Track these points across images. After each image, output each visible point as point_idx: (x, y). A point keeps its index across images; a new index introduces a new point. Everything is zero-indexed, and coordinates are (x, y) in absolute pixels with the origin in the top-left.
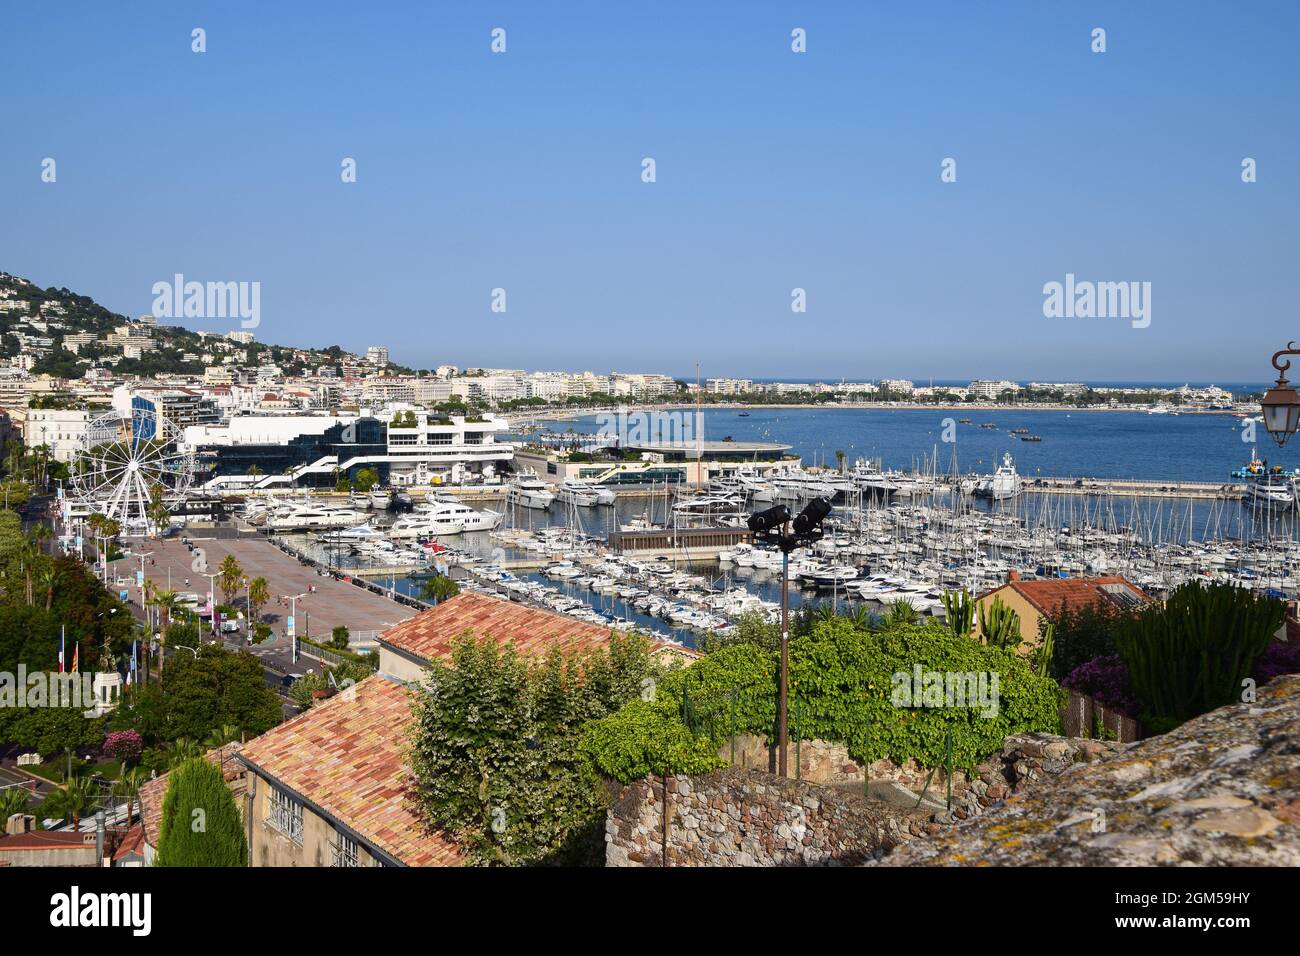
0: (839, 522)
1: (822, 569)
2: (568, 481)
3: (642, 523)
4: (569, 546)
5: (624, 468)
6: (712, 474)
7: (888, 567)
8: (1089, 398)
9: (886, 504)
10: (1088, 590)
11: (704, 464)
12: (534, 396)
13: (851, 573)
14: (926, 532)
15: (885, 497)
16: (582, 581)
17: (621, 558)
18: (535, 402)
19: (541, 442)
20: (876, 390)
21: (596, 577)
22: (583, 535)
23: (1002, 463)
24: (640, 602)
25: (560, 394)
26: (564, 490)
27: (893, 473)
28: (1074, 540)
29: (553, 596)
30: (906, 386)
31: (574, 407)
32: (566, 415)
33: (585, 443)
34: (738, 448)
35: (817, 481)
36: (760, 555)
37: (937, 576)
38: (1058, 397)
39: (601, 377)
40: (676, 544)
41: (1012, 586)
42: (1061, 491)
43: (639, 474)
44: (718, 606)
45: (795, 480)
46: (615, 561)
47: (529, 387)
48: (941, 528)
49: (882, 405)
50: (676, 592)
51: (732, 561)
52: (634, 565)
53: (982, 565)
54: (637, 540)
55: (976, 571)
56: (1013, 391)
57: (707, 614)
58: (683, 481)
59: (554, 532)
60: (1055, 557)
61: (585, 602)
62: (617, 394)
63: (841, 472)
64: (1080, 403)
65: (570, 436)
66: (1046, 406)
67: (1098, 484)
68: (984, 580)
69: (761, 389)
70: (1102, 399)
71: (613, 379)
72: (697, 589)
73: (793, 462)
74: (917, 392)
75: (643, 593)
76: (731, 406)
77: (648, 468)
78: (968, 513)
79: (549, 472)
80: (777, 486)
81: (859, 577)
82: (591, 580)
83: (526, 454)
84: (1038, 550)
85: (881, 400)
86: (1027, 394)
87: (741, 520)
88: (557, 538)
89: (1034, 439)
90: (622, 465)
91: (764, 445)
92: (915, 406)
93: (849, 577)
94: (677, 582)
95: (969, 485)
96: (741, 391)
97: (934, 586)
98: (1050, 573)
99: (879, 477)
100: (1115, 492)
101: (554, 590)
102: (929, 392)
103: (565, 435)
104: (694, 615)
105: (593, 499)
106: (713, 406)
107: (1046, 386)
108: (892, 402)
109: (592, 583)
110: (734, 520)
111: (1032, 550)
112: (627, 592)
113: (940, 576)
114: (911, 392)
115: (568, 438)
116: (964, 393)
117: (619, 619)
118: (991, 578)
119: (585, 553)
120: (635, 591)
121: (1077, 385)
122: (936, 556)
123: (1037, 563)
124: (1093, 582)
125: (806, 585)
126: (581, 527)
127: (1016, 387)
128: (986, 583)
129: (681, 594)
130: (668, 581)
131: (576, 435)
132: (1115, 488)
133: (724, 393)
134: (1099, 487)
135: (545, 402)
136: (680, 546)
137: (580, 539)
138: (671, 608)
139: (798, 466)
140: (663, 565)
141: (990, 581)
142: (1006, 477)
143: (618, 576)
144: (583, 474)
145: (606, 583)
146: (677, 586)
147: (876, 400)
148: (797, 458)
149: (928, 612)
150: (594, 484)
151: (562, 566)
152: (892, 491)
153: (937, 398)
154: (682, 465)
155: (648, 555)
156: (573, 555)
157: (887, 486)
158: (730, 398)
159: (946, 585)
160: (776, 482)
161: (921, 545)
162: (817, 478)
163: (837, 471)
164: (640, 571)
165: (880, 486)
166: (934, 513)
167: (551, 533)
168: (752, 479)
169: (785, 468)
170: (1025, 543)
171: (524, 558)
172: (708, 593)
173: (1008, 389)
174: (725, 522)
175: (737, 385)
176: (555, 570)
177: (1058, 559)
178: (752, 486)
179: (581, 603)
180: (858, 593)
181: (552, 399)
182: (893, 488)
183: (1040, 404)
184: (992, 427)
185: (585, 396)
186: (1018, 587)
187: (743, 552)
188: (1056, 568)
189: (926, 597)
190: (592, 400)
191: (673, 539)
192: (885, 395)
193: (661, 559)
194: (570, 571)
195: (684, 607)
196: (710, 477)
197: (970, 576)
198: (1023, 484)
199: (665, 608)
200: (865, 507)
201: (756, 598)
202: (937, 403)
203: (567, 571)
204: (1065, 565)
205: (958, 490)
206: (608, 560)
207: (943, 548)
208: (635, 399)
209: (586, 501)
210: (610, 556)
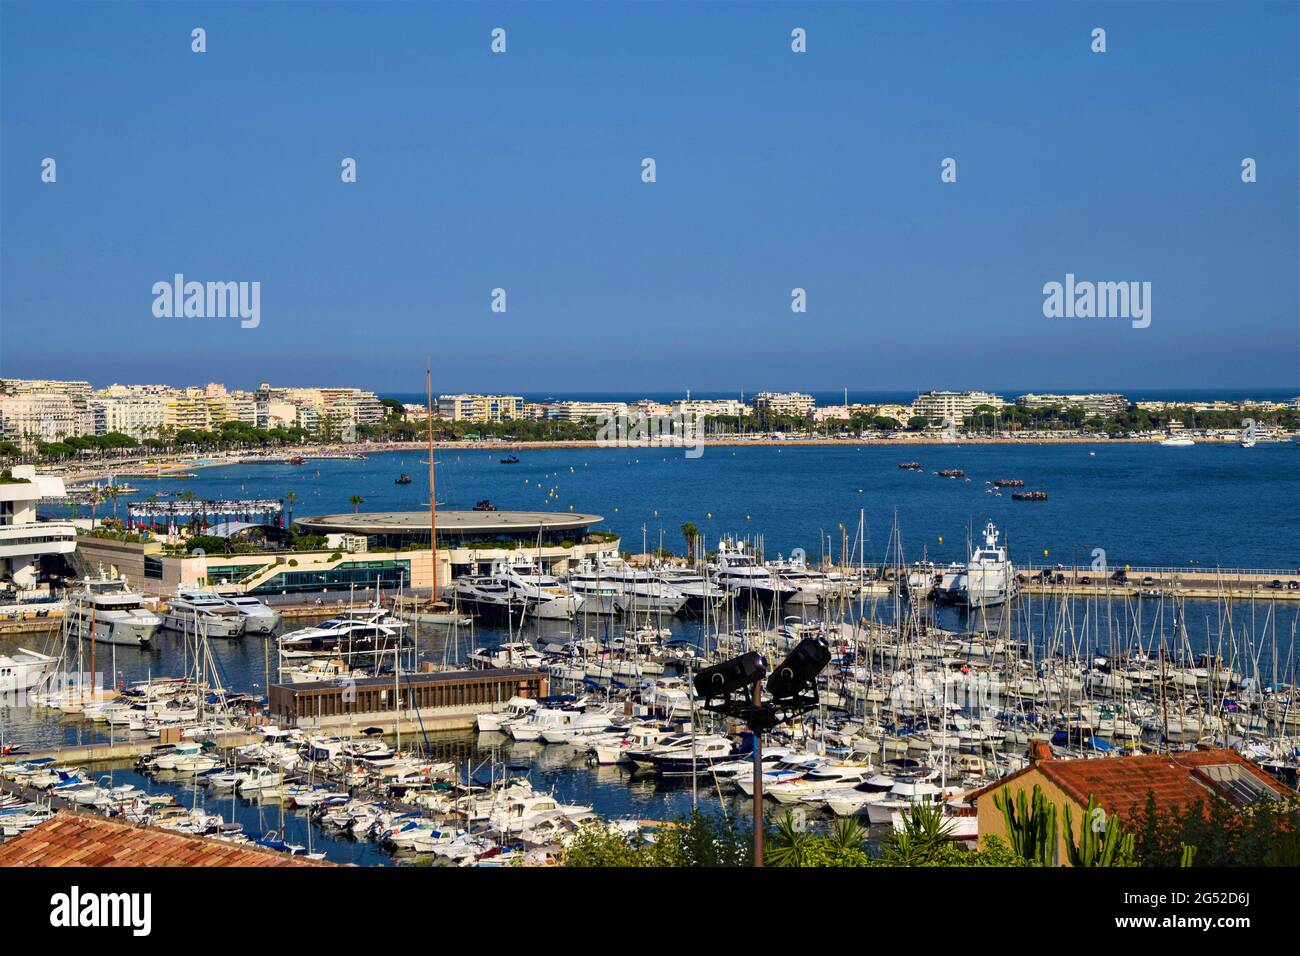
0: (692, 653)
1: (666, 742)
2: (186, 591)
3: (332, 665)
4: (193, 714)
5: (293, 563)
6: (459, 570)
7: (785, 735)
8: (1130, 419)
9: (777, 620)
10: (1175, 776)
11: (443, 554)
12: (110, 430)
13: (721, 747)
14: (852, 669)
15: (776, 608)
16: (219, 779)
17: (296, 733)
18: (110, 443)
19: (131, 518)
20: (748, 411)
21: (248, 771)
22: (219, 691)
23: (982, 543)
24: (332, 815)
25: (160, 427)
26: (177, 609)
27: (787, 563)
28: (1115, 680)
29: (164, 812)
30: (800, 403)
31: (190, 450)
32: (175, 467)
33: (217, 520)
34: (506, 522)
35: (651, 581)
36: (553, 720)
37: (876, 749)
38: (1074, 419)
39: (240, 393)
40: (399, 702)
41: (1042, 770)
42: (1088, 590)
43: (321, 573)
44: (479, 817)
45: (611, 579)
46: (284, 739)
47: (100, 414)
48: (879, 661)
49: (758, 438)
50: (400, 791)
51: (502, 731)
52: (319, 746)
53: (954, 728)
54: (324, 697)
55: (944, 738)
56: (993, 409)
57: (461, 831)
58: (407, 584)
59: (161, 689)
60: (1085, 712)
61: (227, 820)
62: (271, 425)
63: (691, 563)
64: (1116, 430)
65: (188, 506)
66: (1053, 437)
67: (1156, 576)
68: (959, 757)
69: (539, 413)
70: (1156, 421)
71: (262, 397)
72: (440, 785)
73: (605, 547)
74: (821, 414)
75: (339, 796)
76: (486, 444)
77: (338, 562)
78: (925, 634)
79: (148, 574)
80: (578, 590)
81: (735, 756)
82: (238, 776)
83: (99, 541)
84: (1054, 698)
85: (756, 430)
86: (1019, 415)
87: (515, 654)
88: (169, 699)
89: (1034, 498)
90: (289, 558)
91: (551, 516)
92: (817, 439)
93: (716, 754)
94: (401, 774)
95: (921, 582)
96: (503, 417)
97: (871, 768)
98: (1077, 741)
99: (760, 571)
100: (1186, 591)
101: (166, 799)
102: (842, 413)
103: (178, 505)
104: (436, 835)
105: (236, 622)
106: (452, 444)
107: (1053, 399)
108: (778, 434)
109: (240, 782)
110: (503, 655)
111: (1044, 699)
112: (307, 798)
113: (881, 750)
114: (810, 415)
115: (184, 510)
116: (904, 415)
117: (294, 849)
118: (972, 752)
119: (226, 728)
120: (322, 795)
121: (1109, 396)
122: (870, 714)
123: (1054, 721)
124: (1183, 762)
125: (638, 773)
126: (216, 676)
127: (998, 403)
128: (964, 762)
129: (410, 795)
130: (385, 773)
131: (198, 504)
132: (1186, 584)
133: (473, 420)
134: (1158, 583)
135: (132, 442)
136: (405, 707)
137: (214, 699)
138: (392, 824)
139: (616, 553)
140: (374, 743)
141: (970, 757)
142: (989, 567)
143: (290, 767)
144: (215, 576)
145: (266, 781)
146: (402, 781)
147: (748, 431)
148: (613, 539)
149: (862, 817)
150: (235, 595)
151: (179, 752)
152: (785, 596)
153: (857, 424)
154: (402, 556)
155: (346, 726)
156: (201, 731)
157: (776, 586)
158: (482, 430)
159: (891, 767)
160: (575, 584)
161: (843, 693)
162: (650, 574)
163: (684, 563)
164: (332, 757)
165: (765, 586)
166: (863, 635)
167: (155, 690)
168: (534, 579)
169: (592, 557)
170: (1029, 687)
171: (102, 740)
172: (462, 793)
173: (984, 407)
174: (486, 659)
175: (495, 407)
176: (167, 761)
177: (1090, 715)
178: (534, 592)
179: (220, 821)
180: (734, 784)
181: (147, 437)
182: (788, 589)
183: (1041, 433)
184: (958, 475)
185: (209, 429)
186: (1051, 772)
187: (521, 714)
188: (1087, 732)
189: (858, 788)
190: (224, 438)
191: (391, 693)
192: (764, 420)
193: (371, 732)
194: (195, 762)
195: (417, 821)
196: (454, 576)
197: (935, 747)
198: (1022, 579)
199: (380, 823)
200: (741, 626)
201: (549, 799)
202: (858, 435)
203: (190, 762)
204: (1104, 725)
205: (904, 591)
206: (269, 739)
207: (882, 697)
208: (307, 434)
209: (223, 626)
210: (273, 731)
